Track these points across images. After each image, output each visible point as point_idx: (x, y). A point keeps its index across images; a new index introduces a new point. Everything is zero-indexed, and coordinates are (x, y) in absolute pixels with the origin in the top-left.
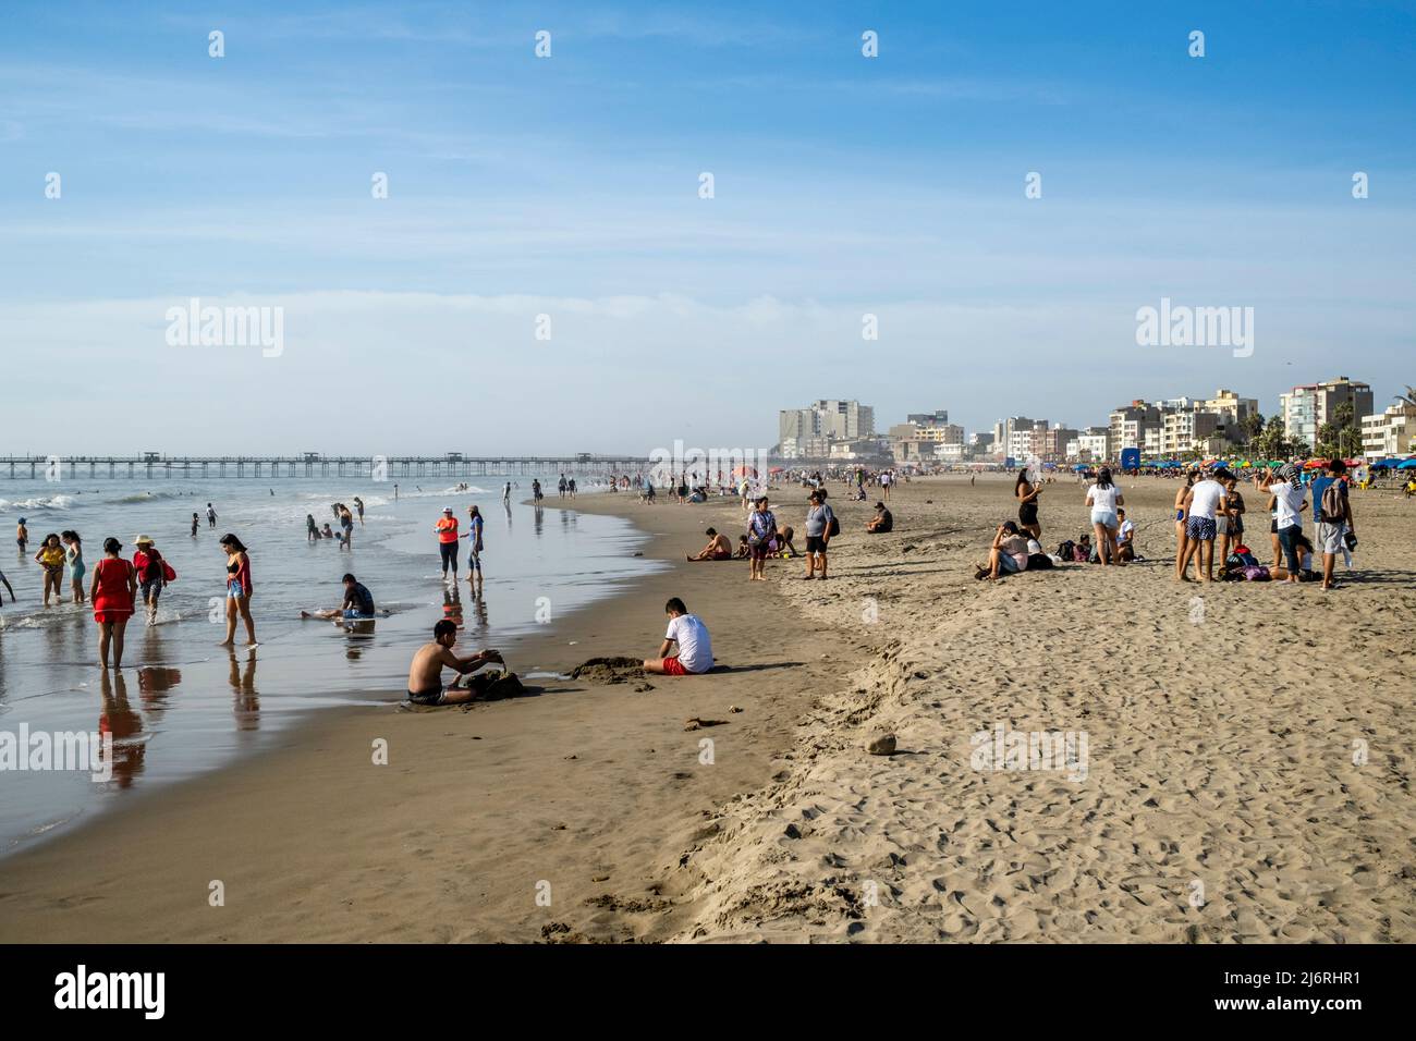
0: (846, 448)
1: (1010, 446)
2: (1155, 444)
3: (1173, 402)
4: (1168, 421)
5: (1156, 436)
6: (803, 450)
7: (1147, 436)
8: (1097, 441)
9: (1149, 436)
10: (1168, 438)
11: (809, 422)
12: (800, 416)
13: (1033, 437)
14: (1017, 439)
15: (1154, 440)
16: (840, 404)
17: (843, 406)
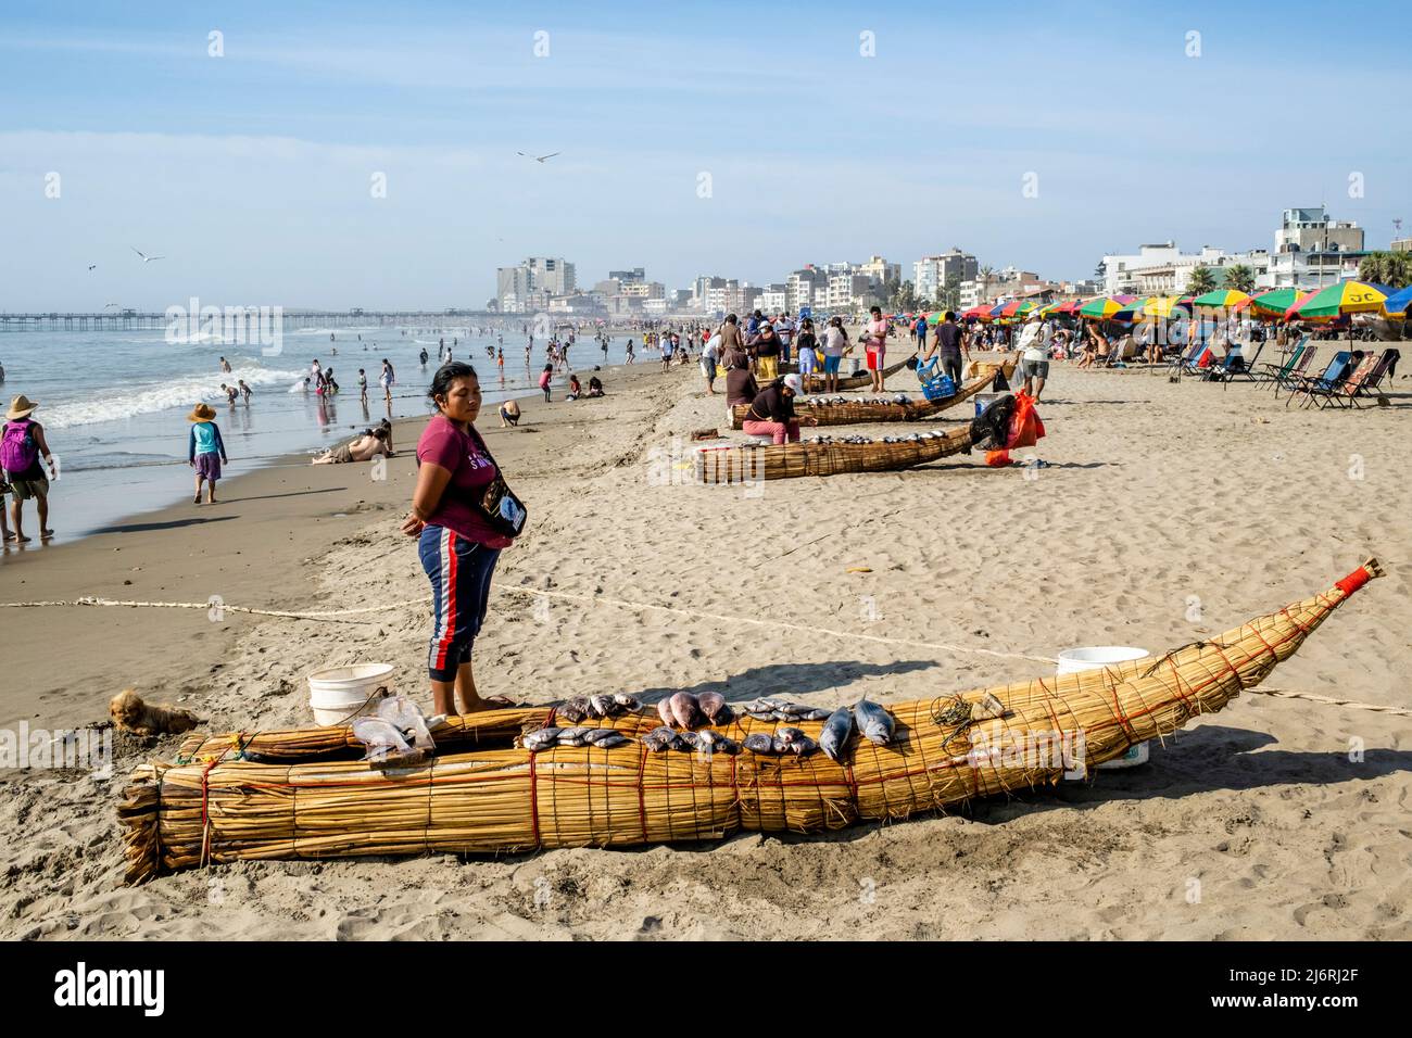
0: (564, 303)
2: (823, 300)
4: (833, 282)
5: (823, 293)
7: (816, 293)
9: (818, 293)
10: (832, 295)
11: (524, 279)
12: (516, 273)
15: (822, 296)
17: (550, 264)
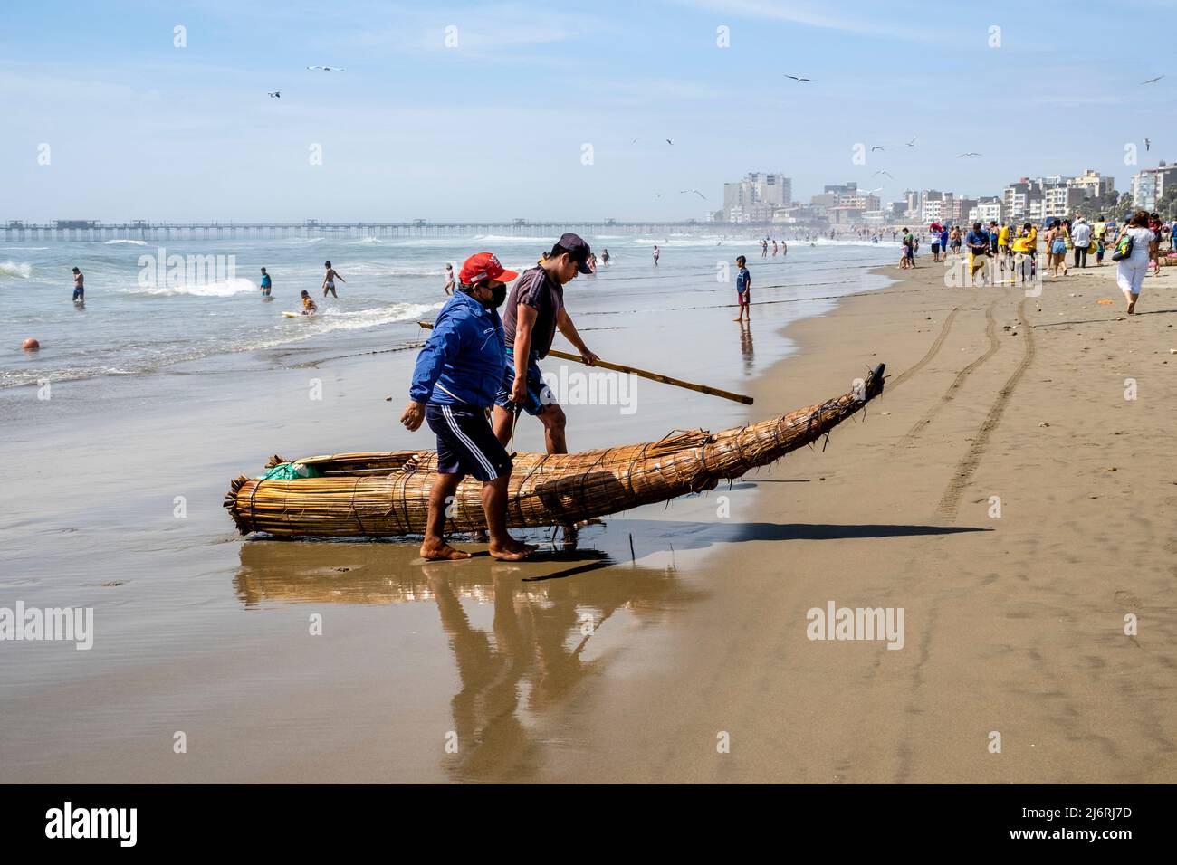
0: (787, 215)
1: (924, 212)
2: (1038, 211)
3: (1051, 178)
4: (1048, 194)
5: (1039, 205)
6: (748, 215)
7: (1032, 205)
8: (993, 209)
9: (1033, 205)
10: (1048, 207)
11: (748, 193)
12: (740, 188)
13: (943, 205)
14: (929, 207)
15: (1038, 208)
16: (768, 177)
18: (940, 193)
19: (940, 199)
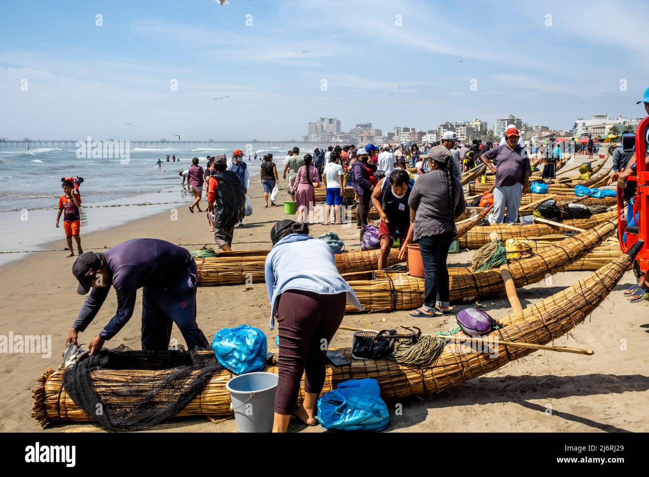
0: (338, 138)
1: (401, 138)
4: (457, 130)
6: (320, 138)
8: (433, 136)
11: (320, 128)
12: (316, 125)
13: (410, 134)
14: (404, 135)
18: (409, 129)
19: (409, 131)
